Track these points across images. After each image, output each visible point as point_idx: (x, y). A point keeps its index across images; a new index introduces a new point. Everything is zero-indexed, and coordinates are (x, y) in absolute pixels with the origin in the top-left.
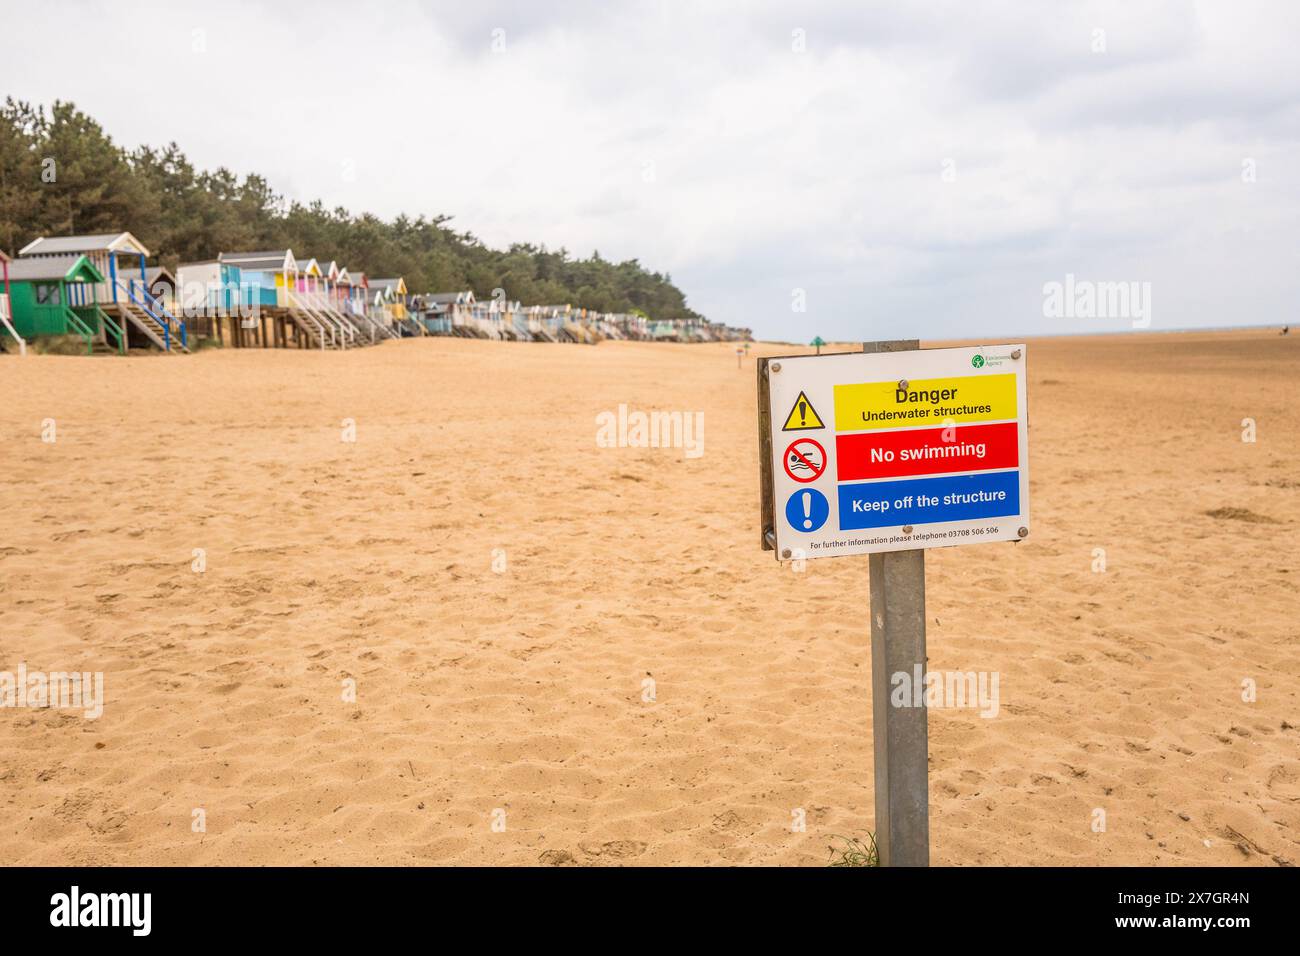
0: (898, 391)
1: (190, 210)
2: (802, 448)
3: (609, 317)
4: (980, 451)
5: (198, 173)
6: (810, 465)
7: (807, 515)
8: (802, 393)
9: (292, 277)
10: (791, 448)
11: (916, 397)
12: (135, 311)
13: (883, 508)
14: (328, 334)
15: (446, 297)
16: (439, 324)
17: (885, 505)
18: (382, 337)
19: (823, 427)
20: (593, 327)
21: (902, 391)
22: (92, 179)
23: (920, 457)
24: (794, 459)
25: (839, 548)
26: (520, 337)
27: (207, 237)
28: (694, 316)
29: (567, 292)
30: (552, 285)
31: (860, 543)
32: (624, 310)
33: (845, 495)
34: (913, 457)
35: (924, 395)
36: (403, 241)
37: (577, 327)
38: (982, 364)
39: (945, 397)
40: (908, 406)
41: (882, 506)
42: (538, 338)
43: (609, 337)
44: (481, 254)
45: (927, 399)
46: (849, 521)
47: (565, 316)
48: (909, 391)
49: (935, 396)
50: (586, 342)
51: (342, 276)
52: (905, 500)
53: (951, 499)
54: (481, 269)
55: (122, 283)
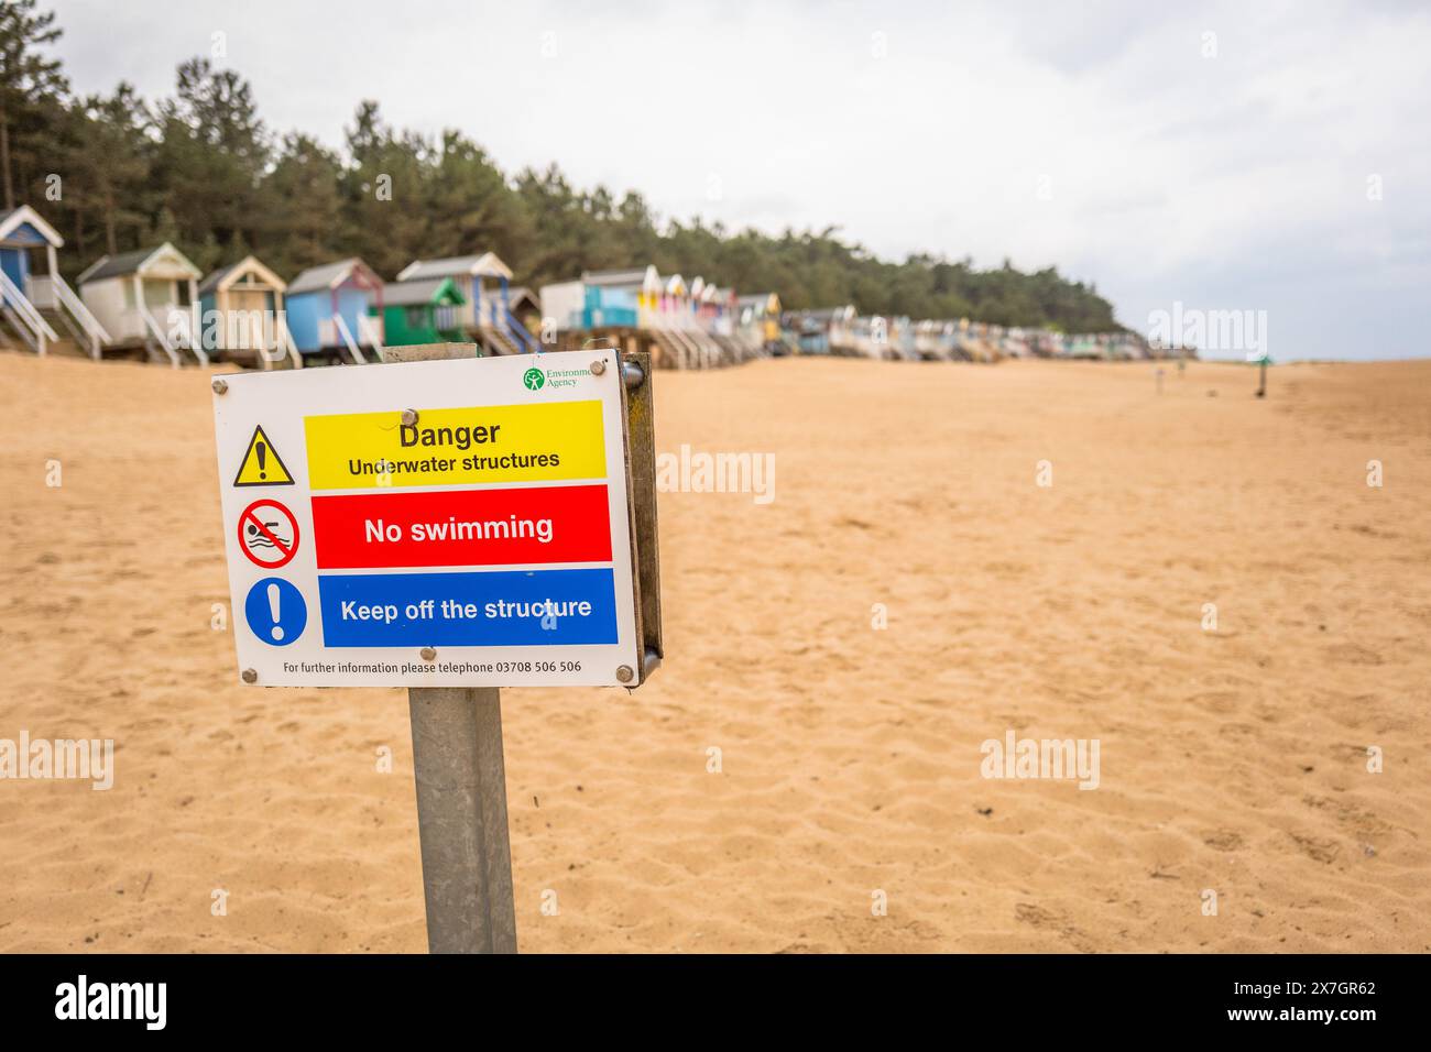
0: (403, 428)
1: (565, 231)
2: (264, 515)
3: (1016, 333)
4: (545, 531)
5: (577, 192)
6: (277, 542)
7: (276, 618)
8: (259, 429)
9: (653, 297)
10: (248, 513)
11: (432, 438)
12: (497, 334)
13: (388, 616)
14: (688, 353)
15: (823, 314)
16: (815, 343)
17: (391, 612)
18: (747, 357)
19: (291, 482)
20: (995, 346)
21: (410, 427)
22: (472, 204)
23: (442, 537)
24: (252, 531)
25: (324, 674)
26: (906, 356)
27: (581, 256)
28: (1121, 330)
29: (968, 306)
30: (953, 299)
31: (355, 669)
32: (1036, 324)
33: (332, 592)
34: (433, 537)
35: (445, 435)
36: (786, 256)
37: (974, 345)
38: (540, 383)
39: (481, 438)
40: (420, 453)
41: (387, 613)
42: (927, 357)
43: (1014, 355)
44: (872, 267)
45: (451, 442)
46: (339, 633)
47: (962, 333)
48: (420, 429)
49: (463, 435)
50: (983, 361)
51: (709, 293)
52: (422, 606)
53: (498, 609)
54: (869, 283)
55: (485, 305)
